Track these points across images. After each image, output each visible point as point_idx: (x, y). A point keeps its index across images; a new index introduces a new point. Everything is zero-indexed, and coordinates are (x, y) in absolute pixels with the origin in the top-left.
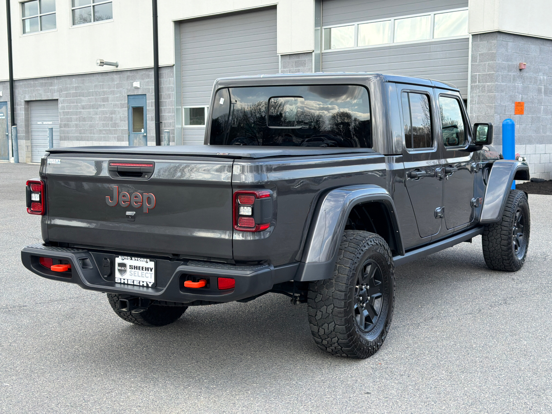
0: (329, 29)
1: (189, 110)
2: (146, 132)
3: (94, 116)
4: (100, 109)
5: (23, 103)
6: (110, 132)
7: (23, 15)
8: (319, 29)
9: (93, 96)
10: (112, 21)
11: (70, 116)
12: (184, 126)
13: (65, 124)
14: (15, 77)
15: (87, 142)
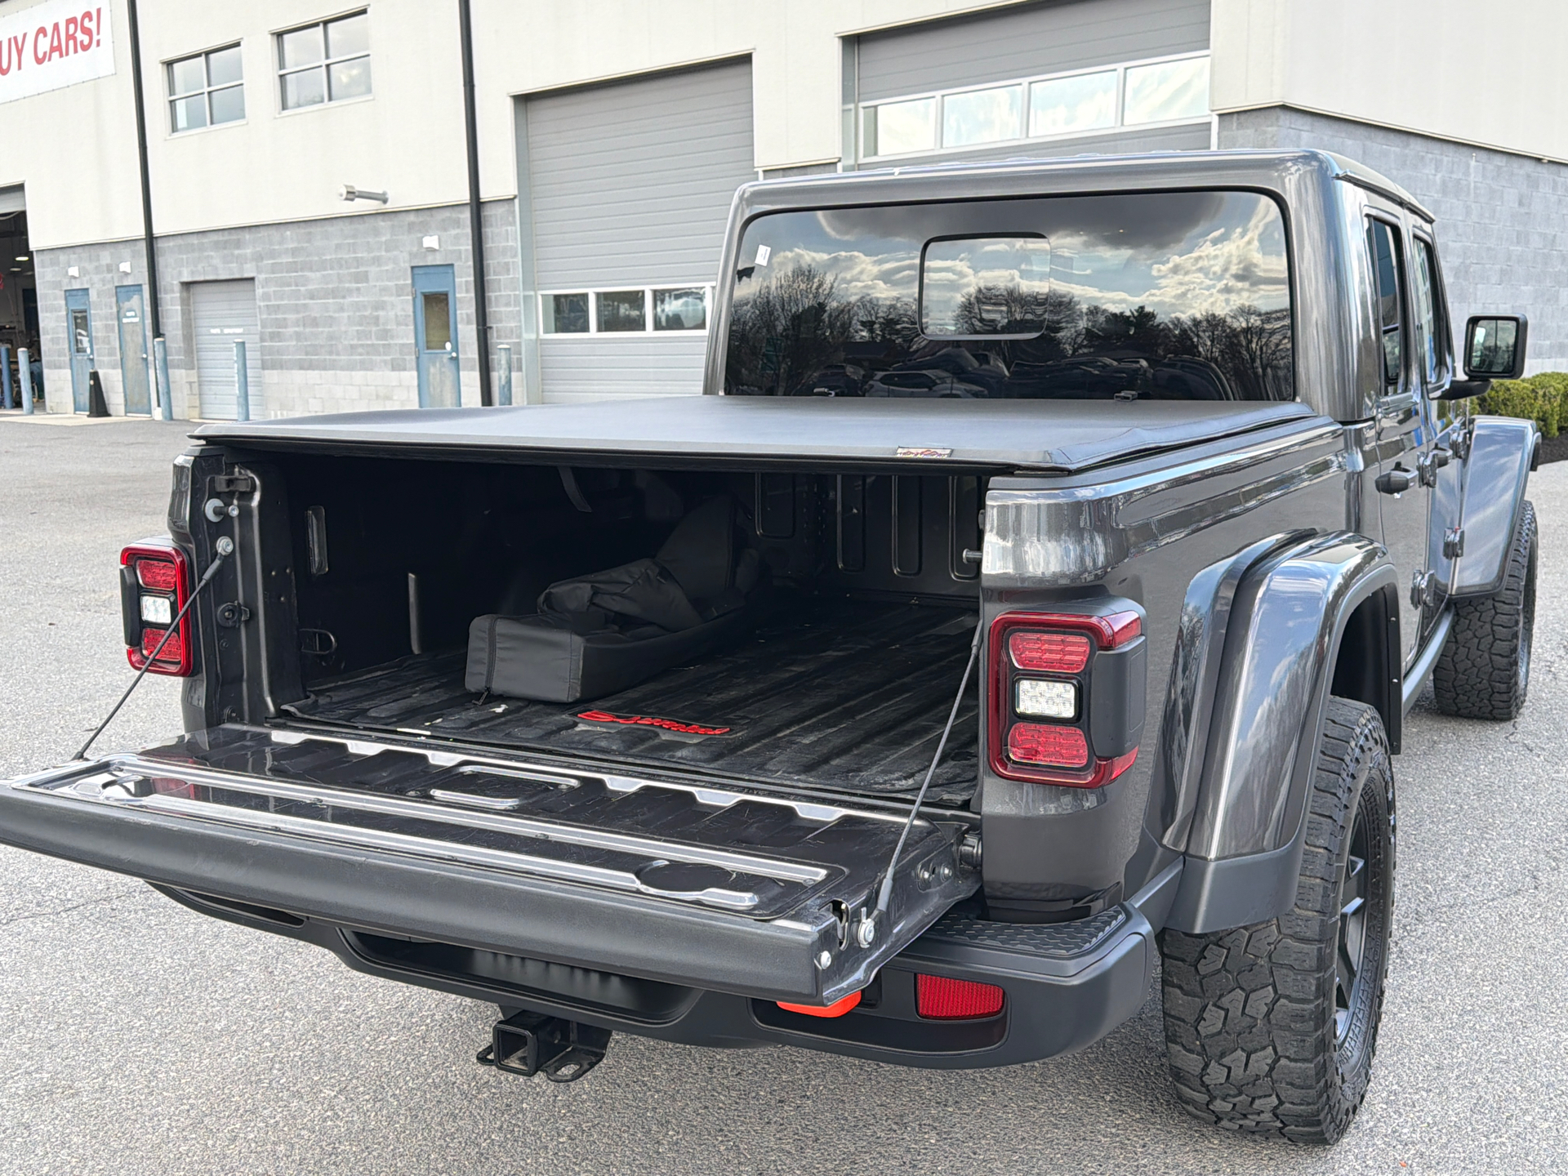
0: (873, 109)
1: (552, 298)
2: (456, 348)
3: (337, 315)
4: (349, 300)
5: (177, 288)
6: (373, 349)
7: (172, 91)
8: (850, 110)
9: (332, 268)
10: (371, 98)
11: (284, 313)
12: (543, 336)
13: (273, 333)
14: (157, 230)
15: (323, 372)
